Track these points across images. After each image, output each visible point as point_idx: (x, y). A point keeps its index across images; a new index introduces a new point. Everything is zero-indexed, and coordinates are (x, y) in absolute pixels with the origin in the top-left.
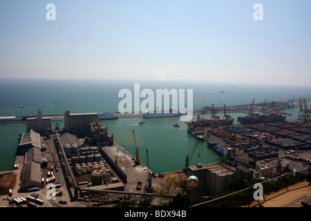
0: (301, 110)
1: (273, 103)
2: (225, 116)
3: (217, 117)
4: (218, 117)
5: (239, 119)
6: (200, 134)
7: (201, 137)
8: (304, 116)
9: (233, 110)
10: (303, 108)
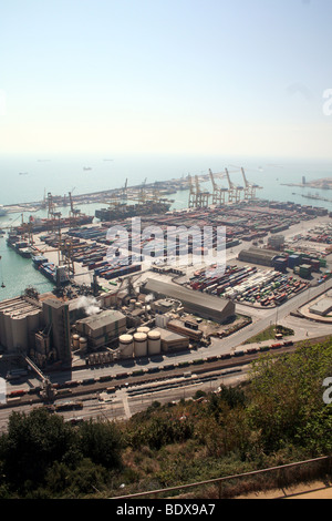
0: (192, 193)
1: (156, 183)
2: (72, 210)
3: (57, 214)
4: (59, 214)
5: (98, 214)
6: (25, 246)
7: (24, 250)
8: (196, 202)
9: (94, 199)
10: (195, 190)
